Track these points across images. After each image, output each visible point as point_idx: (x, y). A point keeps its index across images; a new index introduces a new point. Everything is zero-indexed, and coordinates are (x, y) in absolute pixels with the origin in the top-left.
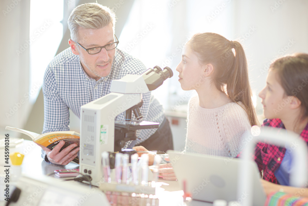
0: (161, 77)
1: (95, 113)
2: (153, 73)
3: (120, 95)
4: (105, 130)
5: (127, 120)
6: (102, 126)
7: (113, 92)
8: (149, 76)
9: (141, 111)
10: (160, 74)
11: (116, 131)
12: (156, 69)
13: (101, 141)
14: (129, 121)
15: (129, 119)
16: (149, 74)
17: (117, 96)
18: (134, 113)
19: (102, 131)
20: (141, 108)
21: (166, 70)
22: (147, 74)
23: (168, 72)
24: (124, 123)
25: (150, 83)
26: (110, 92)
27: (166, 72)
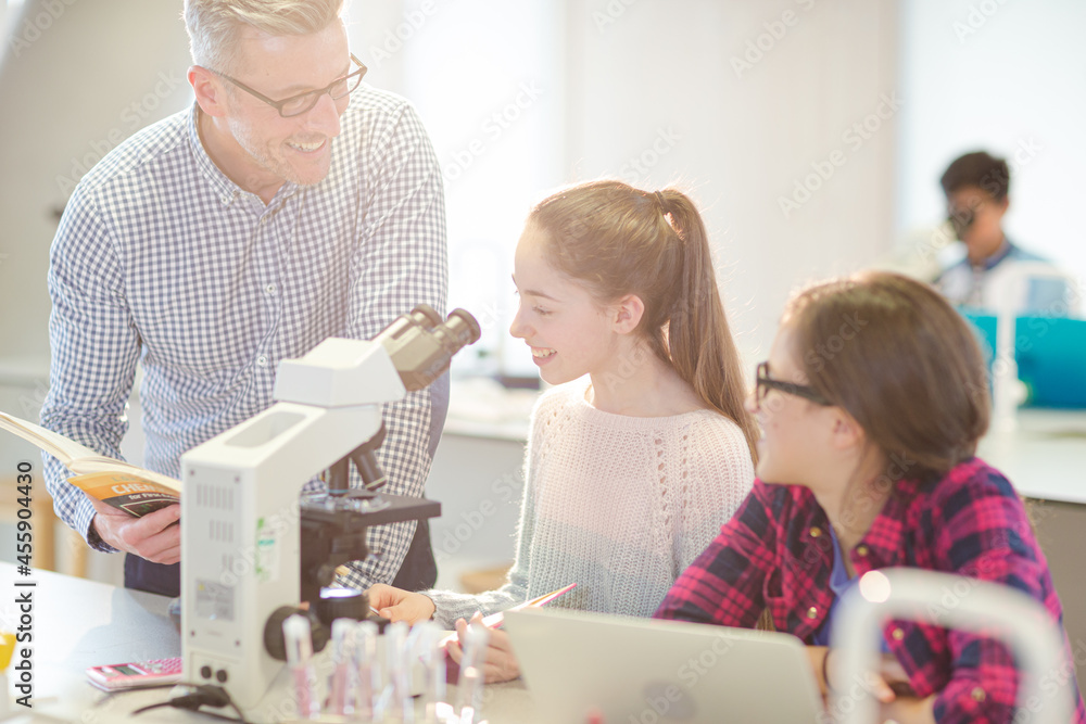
0: (442, 346)
1: (237, 480)
2: (414, 332)
3: (313, 414)
4: (272, 533)
5: (336, 492)
6: (261, 523)
7: (284, 401)
8: (403, 344)
9: (381, 459)
10: (439, 334)
11: (305, 533)
12: (419, 317)
13: (259, 570)
14: (341, 495)
15: (340, 488)
16: (403, 337)
17: (301, 417)
18: (360, 471)
19: (262, 537)
20: (383, 451)
21: (456, 320)
22: (396, 336)
23: (465, 325)
24: (330, 506)
25: (410, 367)
26: (275, 402)
27: (458, 326)
